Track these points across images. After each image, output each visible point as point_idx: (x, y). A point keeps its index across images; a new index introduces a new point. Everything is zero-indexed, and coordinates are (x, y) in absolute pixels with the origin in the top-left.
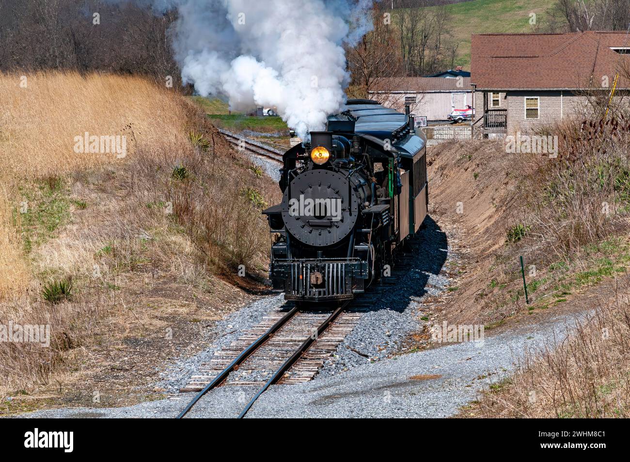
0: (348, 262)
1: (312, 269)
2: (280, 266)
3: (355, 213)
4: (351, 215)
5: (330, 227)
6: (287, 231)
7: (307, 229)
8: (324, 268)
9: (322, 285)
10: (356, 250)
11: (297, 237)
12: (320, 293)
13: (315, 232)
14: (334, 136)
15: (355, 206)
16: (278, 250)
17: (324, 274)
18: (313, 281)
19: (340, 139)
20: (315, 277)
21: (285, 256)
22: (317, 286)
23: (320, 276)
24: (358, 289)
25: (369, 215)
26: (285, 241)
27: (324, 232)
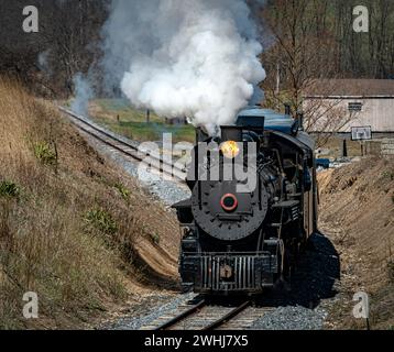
0: (257, 256)
1: (222, 262)
2: (190, 260)
3: (265, 208)
4: (261, 209)
5: (240, 221)
6: (197, 225)
7: (217, 223)
8: (233, 262)
9: (231, 279)
10: (266, 244)
11: (206, 230)
12: (229, 286)
13: (225, 227)
14: (244, 131)
15: (264, 200)
16: (188, 244)
17: (233, 267)
18: (223, 274)
19: (250, 134)
20: (225, 271)
21: (195, 250)
22: (226, 279)
23: (229, 269)
24: (267, 282)
25: (279, 209)
26: (194, 235)
27: (234, 226)
